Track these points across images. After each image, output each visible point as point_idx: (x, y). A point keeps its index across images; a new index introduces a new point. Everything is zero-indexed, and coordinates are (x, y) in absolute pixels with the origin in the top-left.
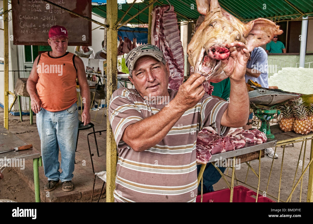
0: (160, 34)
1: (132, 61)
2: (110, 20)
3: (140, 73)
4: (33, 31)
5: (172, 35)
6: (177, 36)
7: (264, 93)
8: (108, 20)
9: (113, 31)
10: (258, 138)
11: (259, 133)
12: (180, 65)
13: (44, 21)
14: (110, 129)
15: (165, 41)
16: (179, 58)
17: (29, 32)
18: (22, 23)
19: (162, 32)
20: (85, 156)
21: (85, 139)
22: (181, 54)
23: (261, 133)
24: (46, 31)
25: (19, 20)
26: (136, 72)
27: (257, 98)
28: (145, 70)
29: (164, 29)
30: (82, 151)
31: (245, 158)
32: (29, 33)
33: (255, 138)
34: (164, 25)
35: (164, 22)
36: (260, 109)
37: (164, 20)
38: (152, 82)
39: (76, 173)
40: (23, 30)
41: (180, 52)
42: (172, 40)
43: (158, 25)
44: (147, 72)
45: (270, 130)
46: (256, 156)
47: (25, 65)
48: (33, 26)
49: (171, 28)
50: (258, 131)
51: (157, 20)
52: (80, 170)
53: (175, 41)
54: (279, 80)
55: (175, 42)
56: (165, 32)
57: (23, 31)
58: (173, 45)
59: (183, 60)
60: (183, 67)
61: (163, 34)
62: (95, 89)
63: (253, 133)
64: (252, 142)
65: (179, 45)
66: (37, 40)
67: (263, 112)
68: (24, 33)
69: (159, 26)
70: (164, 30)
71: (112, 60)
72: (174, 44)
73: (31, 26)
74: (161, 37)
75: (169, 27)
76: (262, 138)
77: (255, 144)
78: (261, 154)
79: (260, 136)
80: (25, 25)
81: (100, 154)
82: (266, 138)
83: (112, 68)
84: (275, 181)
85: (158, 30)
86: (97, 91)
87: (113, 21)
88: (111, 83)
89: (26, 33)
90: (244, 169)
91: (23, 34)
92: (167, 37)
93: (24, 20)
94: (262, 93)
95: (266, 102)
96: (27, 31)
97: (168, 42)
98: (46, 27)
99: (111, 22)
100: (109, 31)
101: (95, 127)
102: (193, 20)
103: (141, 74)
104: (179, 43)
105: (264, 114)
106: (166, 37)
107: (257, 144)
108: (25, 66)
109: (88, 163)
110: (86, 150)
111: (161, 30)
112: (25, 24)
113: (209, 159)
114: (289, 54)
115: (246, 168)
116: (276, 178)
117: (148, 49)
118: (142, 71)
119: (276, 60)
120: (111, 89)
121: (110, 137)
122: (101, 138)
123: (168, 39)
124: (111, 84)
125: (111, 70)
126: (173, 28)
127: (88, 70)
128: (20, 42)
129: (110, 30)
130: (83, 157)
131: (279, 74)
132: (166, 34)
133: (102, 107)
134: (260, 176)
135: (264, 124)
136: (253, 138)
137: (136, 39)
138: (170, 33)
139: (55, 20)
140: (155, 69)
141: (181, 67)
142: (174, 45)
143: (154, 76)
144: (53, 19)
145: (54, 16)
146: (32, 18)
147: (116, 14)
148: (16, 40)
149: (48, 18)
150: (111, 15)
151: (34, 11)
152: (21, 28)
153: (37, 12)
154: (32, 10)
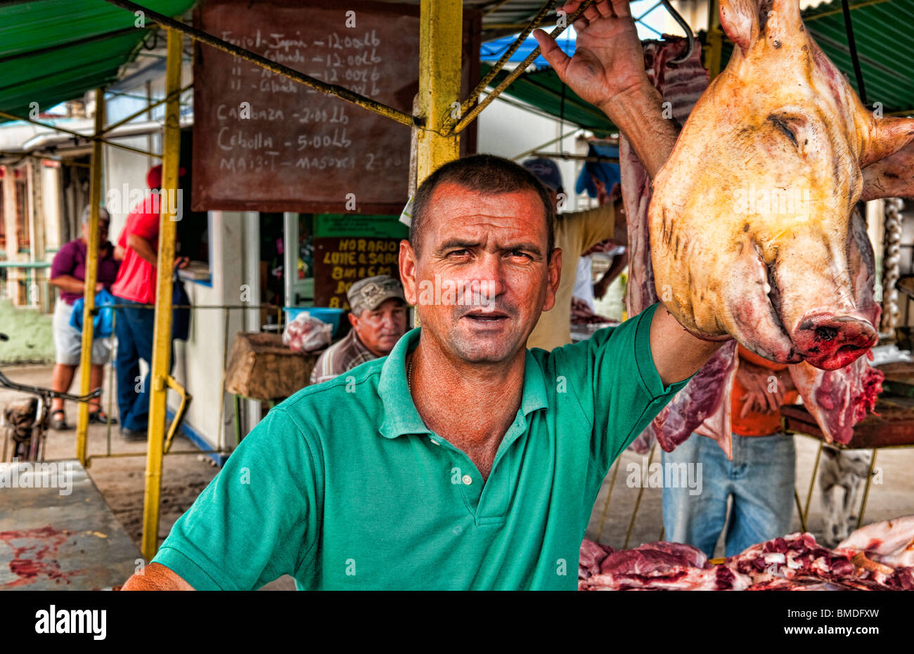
2: (430, 96)
4: (263, 162)
8: (422, 98)
9: (440, 138)
13: (307, 125)
17: (248, 165)
18: (225, 132)
24: (311, 160)
25: (218, 121)
32: (249, 170)
40: (228, 156)
48: (263, 143)
57: (228, 160)
66: (276, 195)
68: (231, 170)
73: (258, 142)
80: (237, 140)
87: (441, 100)
89: (237, 169)
91: (227, 172)
93: (233, 121)
96: (242, 162)
98: (310, 149)
100: (424, 140)
112: (237, 135)
128: (217, 200)
129: (429, 136)
139: (344, 120)
144: (338, 117)
145: (339, 107)
146: (263, 114)
147: (452, 74)
148: (204, 194)
149: (318, 113)
150: (432, 79)
151: (271, 91)
152: (221, 150)
153: (280, 93)
154: (264, 87)
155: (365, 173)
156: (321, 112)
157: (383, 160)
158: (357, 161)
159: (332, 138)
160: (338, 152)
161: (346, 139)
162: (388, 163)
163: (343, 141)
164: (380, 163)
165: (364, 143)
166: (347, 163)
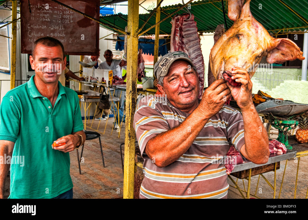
0: (179, 43)
1: (164, 67)
2: (131, 27)
3: (173, 79)
5: (191, 44)
6: (197, 45)
7: (280, 103)
8: (129, 27)
9: (134, 38)
10: (278, 149)
11: (279, 144)
12: (200, 74)
13: (53, 30)
14: (129, 138)
15: (185, 50)
16: (199, 67)
18: (30, 32)
19: (181, 40)
20: (90, 167)
21: (89, 150)
22: (201, 63)
23: (280, 144)
25: (28, 28)
26: (169, 78)
27: (276, 108)
28: (178, 76)
29: (183, 37)
30: (87, 162)
31: (260, 170)
33: (275, 149)
34: (184, 33)
35: (183, 31)
36: (278, 119)
37: (184, 28)
38: (186, 88)
39: (82, 184)
40: (31, 38)
41: (200, 61)
42: (192, 48)
43: (177, 33)
44: (181, 77)
45: (287, 141)
46: (271, 167)
47: (28, 74)
48: (41, 35)
49: (191, 36)
50: (276, 141)
51: (176, 29)
52: (87, 181)
53: (194, 49)
54: (281, 93)
55: (195, 51)
56: (185, 40)
57: (31, 40)
58: (192, 54)
59: (203, 68)
60: (203, 76)
61: (183, 43)
62: (99, 99)
63: (272, 144)
64: (272, 153)
65: (199, 54)
67: (281, 122)
68: (32, 42)
69: (178, 35)
70: (183, 39)
71: (132, 67)
72: (193, 52)
73: (39, 35)
74: (181, 45)
75: (189, 35)
76: (282, 149)
77: (275, 155)
78: (277, 166)
79: (280, 146)
80: (33, 34)
81: (106, 165)
82: (286, 149)
83: (132, 75)
84: (284, 194)
85: (177, 39)
86: (102, 101)
87: (134, 28)
88: (131, 90)
90: (252, 181)
92: (187, 46)
93: (32, 29)
94: (278, 103)
95: (284, 113)
97: (188, 50)
99: (132, 29)
100: (129, 38)
101: (101, 137)
102: (199, 32)
103: (175, 80)
104: (199, 51)
105: (282, 124)
106: (185, 46)
107: (277, 155)
108: (28, 76)
109: (94, 174)
110: (91, 160)
111: (180, 38)
112: (34, 32)
113: (232, 169)
114: (289, 67)
115: (254, 181)
116: (285, 191)
117: (180, 54)
118: (175, 77)
119: (278, 73)
120: (131, 97)
121: (129, 146)
122: (105, 148)
123: (187, 48)
124: (131, 92)
125: (131, 77)
126: (193, 37)
127: (92, 80)
128: (28, 51)
129: (131, 37)
130: (88, 168)
131: (281, 87)
132: (186, 43)
133: (109, 117)
134: (275, 188)
135: (281, 134)
136: (273, 148)
137: (142, 50)
138: (190, 41)
139: (63, 29)
140: (189, 75)
141: (201, 76)
142: (194, 54)
143: (188, 82)
144: (61, 28)
145: (62, 25)
146: (41, 27)
147: (137, 22)
148: (24, 49)
149: (56, 27)
150: (132, 23)
151: (43, 20)
152: (29, 37)
153: (45, 21)
154: (41, 19)
155: (69, 44)
156: (57, 27)
157: (74, 40)
158: (67, 41)
159: (60, 34)
160: (62, 38)
161: (64, 34)
162: (75, 41)
163: (63, 35)
164: (73, 41)
165: (69, 35)
166: (64, 41)
